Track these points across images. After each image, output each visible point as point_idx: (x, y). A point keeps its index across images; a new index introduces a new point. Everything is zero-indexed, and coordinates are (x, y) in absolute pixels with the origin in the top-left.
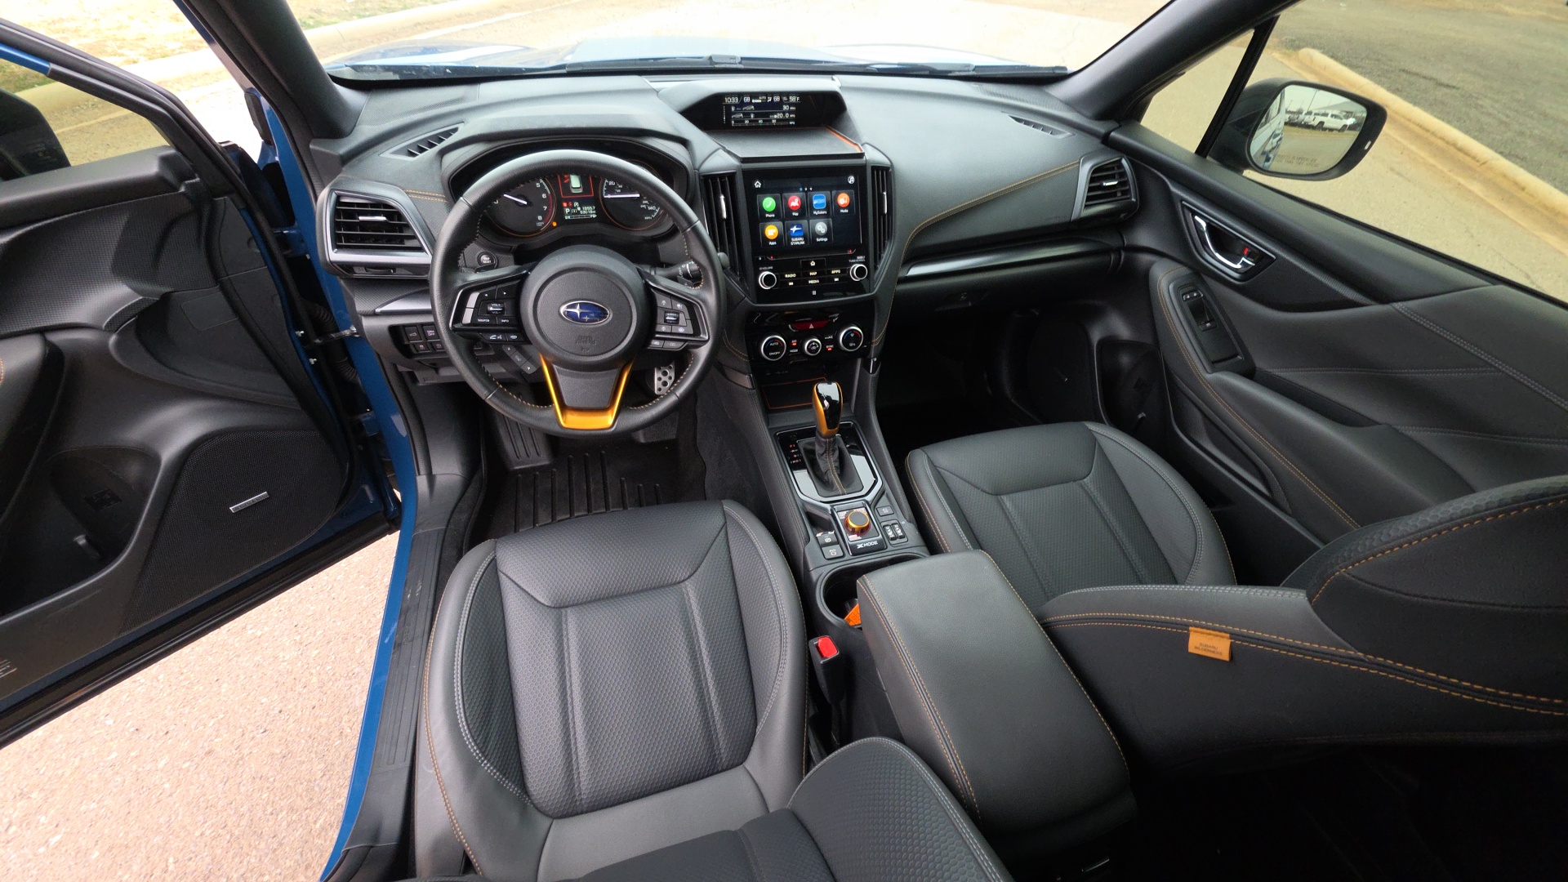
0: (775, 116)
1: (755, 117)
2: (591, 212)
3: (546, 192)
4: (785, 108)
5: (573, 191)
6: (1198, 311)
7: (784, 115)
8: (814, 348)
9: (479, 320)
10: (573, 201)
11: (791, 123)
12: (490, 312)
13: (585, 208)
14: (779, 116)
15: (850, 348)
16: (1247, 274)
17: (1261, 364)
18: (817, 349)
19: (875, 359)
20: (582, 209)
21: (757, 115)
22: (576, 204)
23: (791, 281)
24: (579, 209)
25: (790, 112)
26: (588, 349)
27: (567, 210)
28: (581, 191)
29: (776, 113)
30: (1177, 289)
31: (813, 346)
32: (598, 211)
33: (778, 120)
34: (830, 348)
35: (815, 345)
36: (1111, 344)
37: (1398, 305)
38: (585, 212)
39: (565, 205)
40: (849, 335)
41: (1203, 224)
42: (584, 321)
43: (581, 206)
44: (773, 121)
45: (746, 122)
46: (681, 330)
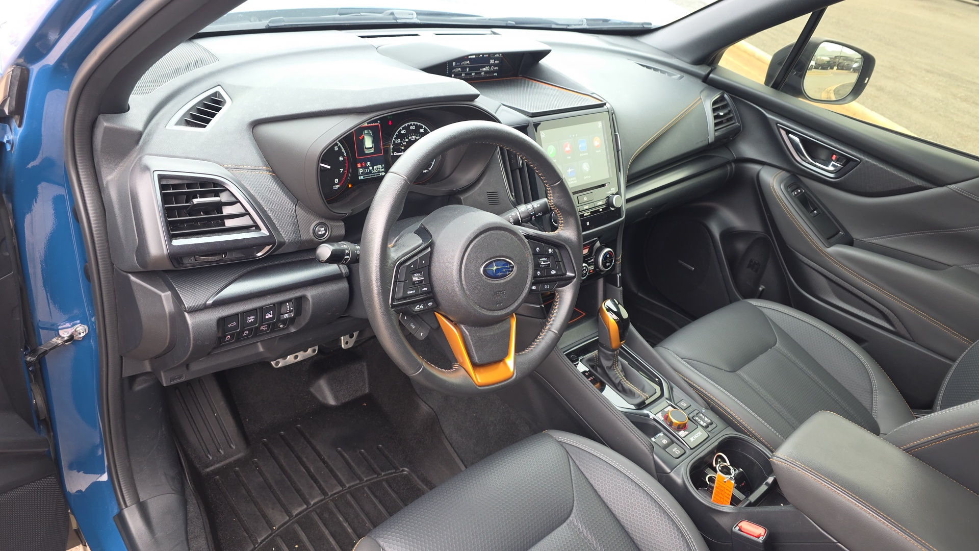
0: (484, 69)
1: (469, 70)
2: (381, 170)
3: (343, 155)
4: (492, 61)
5: (367, 152)
6: (806, 202)
7: (490, 68)
8: (584, 272)
9: (409, 293)
10: (366, 161)
11: (495, 74)
12: (414, 283)
13: (376, 167)
14: (486, 69)
15: (609, 266)
16: (838, 172)
17: (856, 236)
18: (587, 272)
19: (620, 274)
20: (373, 169)
21: (471, 69)
22: (369, 164)
24: (371, 168)
25: (495, 65)
26: (501, 303)
27: (361, 171)
28: (372, 151)
29: (484, 67)
30: (786, 187)
33: (486, 72)
34: (592, 268)
35: (585, 270)
36: (729, 235)
37: (952, 187)
38: (375, 171)
39: (359, 165)
40: (606, 256)
41: (797, 140)
43: (372, 166)
44: (483, 73)
45: (463, 75)
46: (553, 272)
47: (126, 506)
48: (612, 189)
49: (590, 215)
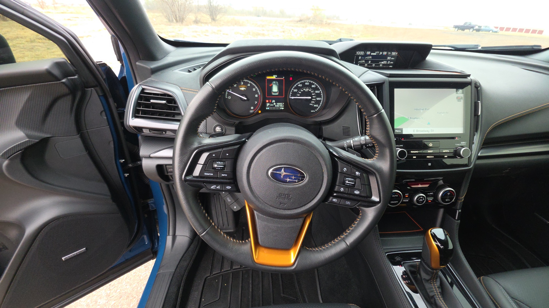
0: (382, 63)
1: (371, 63)
2: (281, 106)
3: (258, 94)
4: (389, 58)
5: (273, 94)
7: (387, 62)
8: (421, 200)
10: (272, 99)
11: (390, 66)
12: (214, 168)
13: (278, 104)
14: (385, 62)
15: (448, 202)
18: (424, 201)
19: (460, 211)
20: (276, 104)
21: (373, 62)
22: (274, 101)
23: (415, 156)
24: (275, 104)
25: (391, 61)
26: (285, 204)
27: (268, 104)
28: (277, 94)
29: (383, 61)
31: (420, 199)
32: (285, 106)
33: (383, 65)
34: (430, 199)
35: (422, 199)
38: (278, 106)
39: (267, 101)
40: (447, 193)
42: (286, 182)
43: (276, 102)
44: (381, 65)
45: (366, 65)
46: (357, 192)
47: (169, 235)
48: (462, 143)
49: (433, 158)
